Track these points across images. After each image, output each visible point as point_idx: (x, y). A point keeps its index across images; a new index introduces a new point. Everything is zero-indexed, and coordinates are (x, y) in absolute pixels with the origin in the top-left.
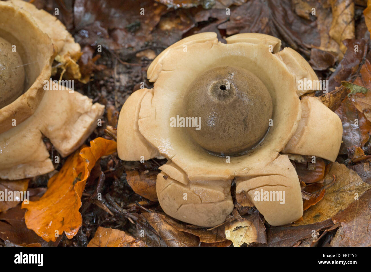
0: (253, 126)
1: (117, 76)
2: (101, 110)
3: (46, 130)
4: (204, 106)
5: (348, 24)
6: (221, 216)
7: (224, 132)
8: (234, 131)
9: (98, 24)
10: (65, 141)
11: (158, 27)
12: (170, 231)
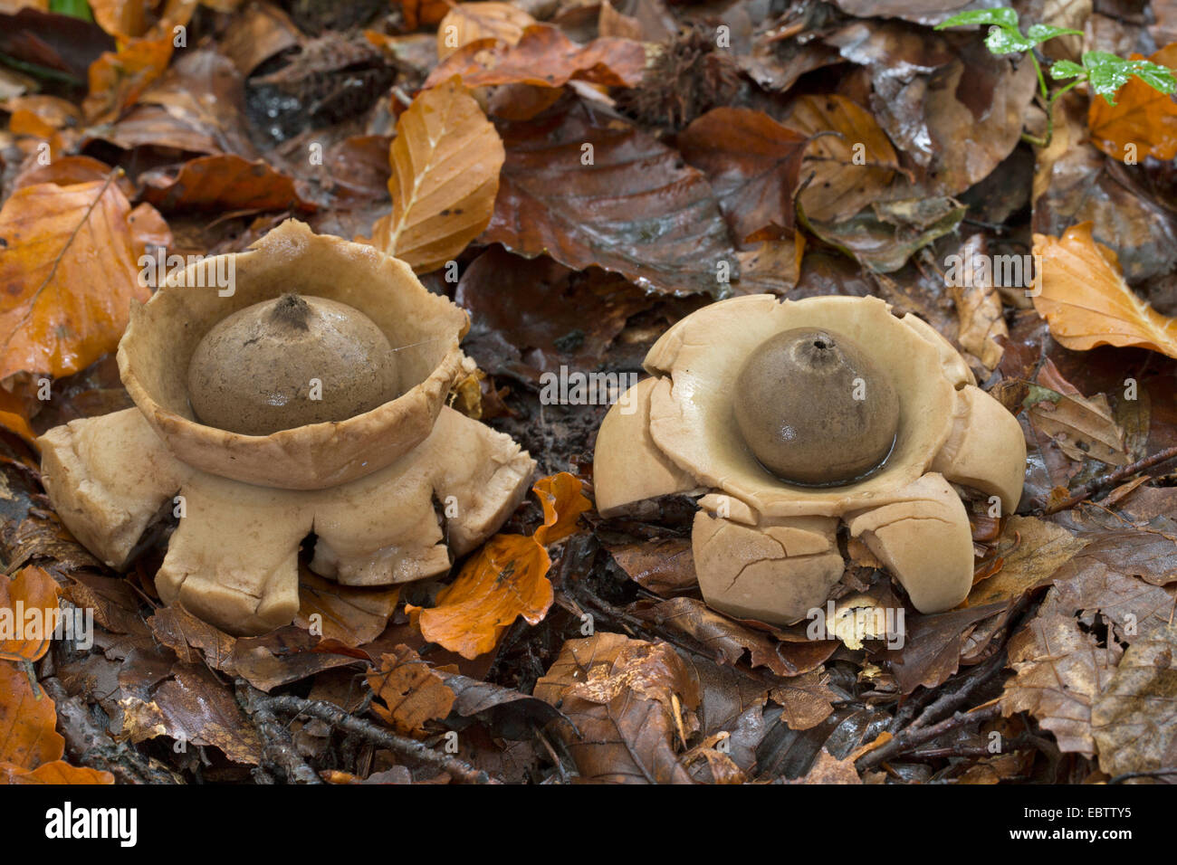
0: (873, 422)
1: (545, 426)
2: (533, 467)
3: (442, 480)
4: (784, 379)
5: (992, 321)
6: (822, 585)
7: (824, 428)
8: (841, 427)
9: (498, 337)
10: (472, 511)
11: (618, 340)
12: (719, 625)
